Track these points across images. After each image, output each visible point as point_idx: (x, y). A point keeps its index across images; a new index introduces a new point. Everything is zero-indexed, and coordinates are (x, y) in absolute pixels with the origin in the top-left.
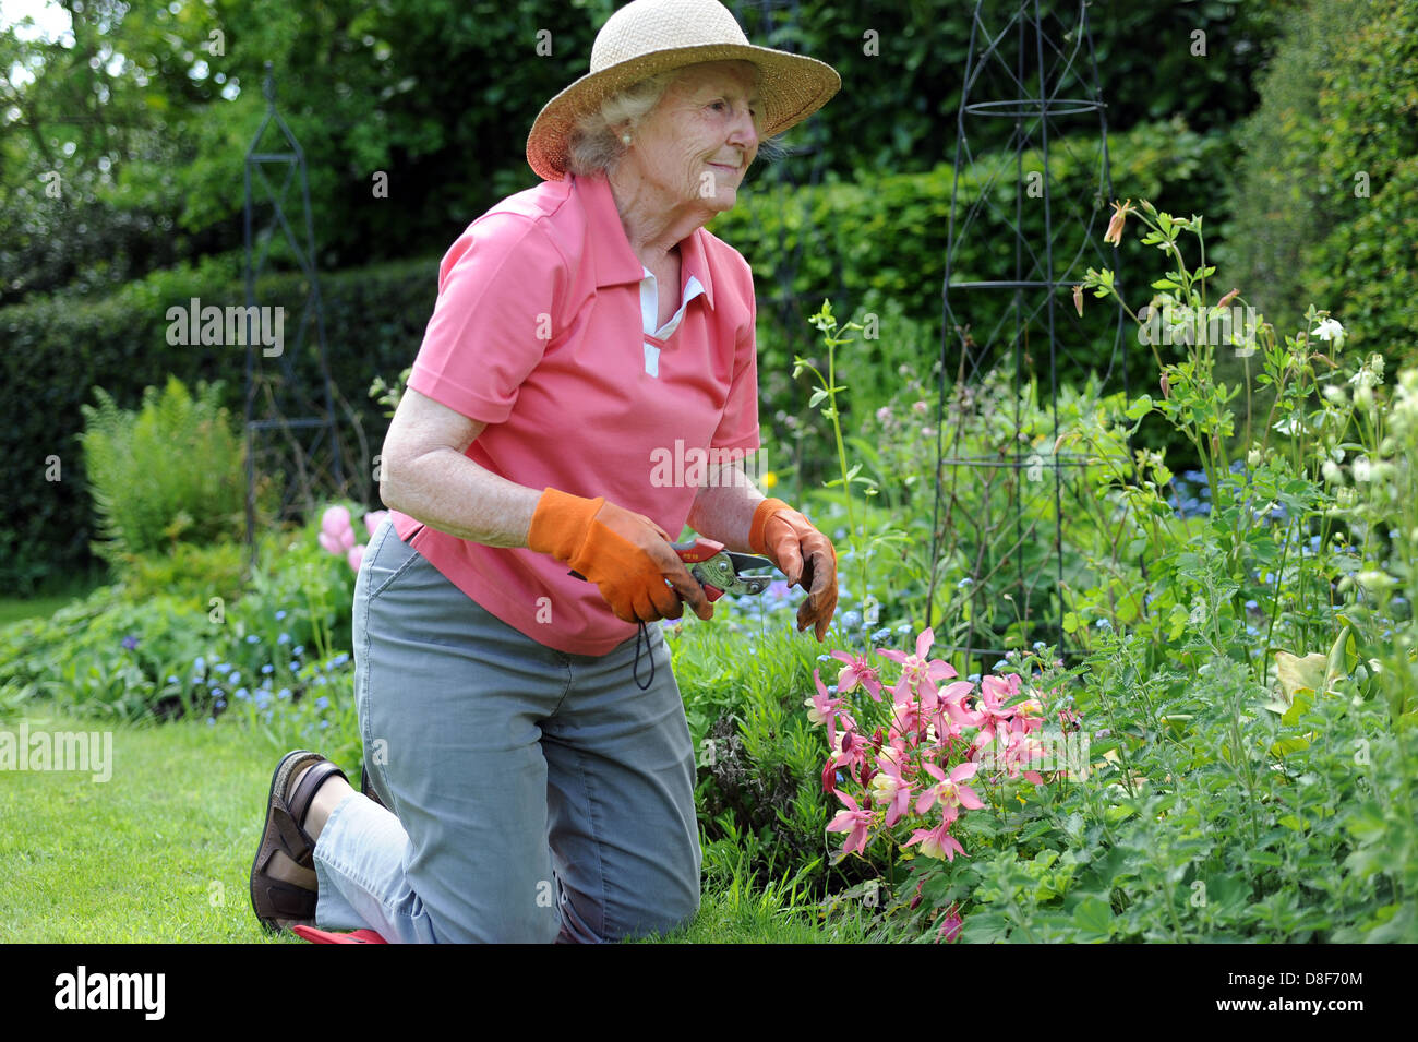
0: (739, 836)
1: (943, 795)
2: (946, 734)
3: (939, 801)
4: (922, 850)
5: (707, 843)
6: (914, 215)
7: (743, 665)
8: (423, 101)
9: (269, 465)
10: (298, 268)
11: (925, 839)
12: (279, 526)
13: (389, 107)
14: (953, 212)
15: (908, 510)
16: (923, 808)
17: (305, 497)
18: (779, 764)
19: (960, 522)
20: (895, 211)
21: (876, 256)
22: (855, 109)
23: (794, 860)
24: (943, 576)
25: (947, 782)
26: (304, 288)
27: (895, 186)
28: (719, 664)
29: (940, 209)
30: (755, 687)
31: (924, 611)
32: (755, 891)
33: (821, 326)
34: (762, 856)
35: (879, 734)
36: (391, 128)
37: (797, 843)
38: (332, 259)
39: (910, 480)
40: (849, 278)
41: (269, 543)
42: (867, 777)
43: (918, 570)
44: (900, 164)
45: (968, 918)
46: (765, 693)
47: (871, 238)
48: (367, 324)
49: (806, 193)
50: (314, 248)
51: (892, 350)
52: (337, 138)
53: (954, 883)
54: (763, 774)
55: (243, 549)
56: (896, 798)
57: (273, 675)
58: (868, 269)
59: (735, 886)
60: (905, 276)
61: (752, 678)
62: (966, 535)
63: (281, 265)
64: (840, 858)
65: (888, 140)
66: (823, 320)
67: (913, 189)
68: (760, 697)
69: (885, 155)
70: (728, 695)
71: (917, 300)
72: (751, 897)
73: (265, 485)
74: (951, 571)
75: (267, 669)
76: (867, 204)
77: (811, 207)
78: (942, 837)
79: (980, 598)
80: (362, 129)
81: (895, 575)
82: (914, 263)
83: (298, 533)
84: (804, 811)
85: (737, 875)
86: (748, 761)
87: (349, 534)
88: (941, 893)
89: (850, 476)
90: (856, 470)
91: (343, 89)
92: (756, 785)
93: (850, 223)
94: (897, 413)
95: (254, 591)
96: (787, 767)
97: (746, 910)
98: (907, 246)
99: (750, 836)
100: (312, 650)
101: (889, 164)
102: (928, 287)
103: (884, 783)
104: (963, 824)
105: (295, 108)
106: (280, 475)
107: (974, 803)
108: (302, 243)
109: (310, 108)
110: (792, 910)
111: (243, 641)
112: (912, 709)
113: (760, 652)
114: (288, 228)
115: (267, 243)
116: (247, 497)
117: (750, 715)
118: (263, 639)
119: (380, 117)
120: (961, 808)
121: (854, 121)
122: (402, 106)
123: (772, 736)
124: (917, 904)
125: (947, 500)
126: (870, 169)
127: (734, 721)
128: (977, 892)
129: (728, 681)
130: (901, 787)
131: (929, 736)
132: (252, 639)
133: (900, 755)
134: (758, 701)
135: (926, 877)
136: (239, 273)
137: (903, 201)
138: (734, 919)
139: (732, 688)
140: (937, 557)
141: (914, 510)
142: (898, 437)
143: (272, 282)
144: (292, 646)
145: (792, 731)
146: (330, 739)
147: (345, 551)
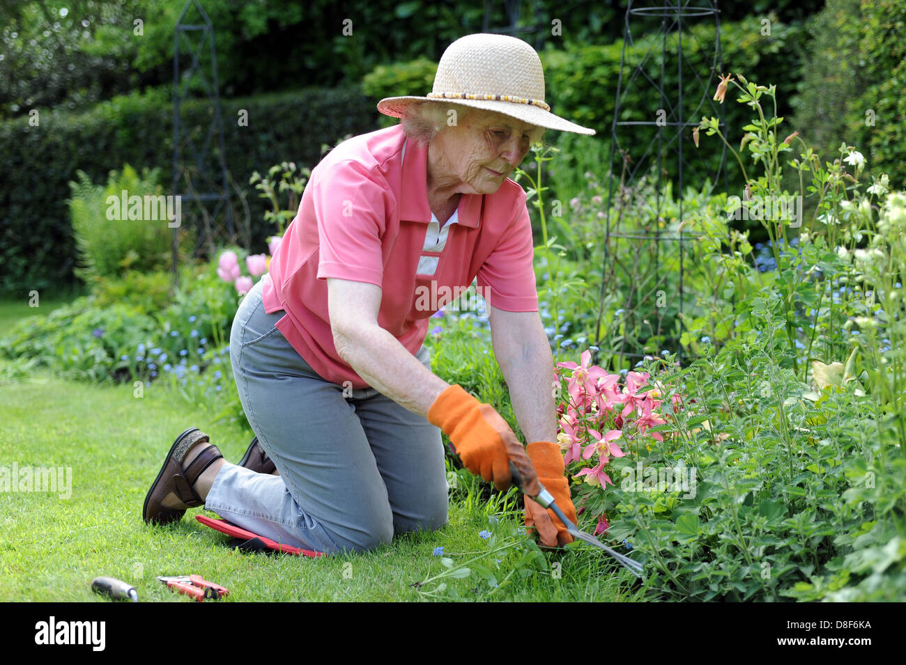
1: (600, 448)
2: (604, 408)
3: (598, 451)
4: (586, 479)
6: (601, 72)
7: (479, 360)
9: (187, 223)
10: (207, 96)
11: (589, 473)
12: (193, 261)
14: (625, 71)
15: (588, 264)
16: (588, 456)
17: (210, 244)
19: (620, 272)
20: (589, 69)
21: (576, 98)
24: (608, 307)
25: (603, 441)
26: (211, 110)
27: (590, 53)
28: (464, 359)
29: (617, 69)
30: (486, 374)
31: (595, 328)
32: (482, 501)
35: (562, 407)
36: (268, 7)
38: (230, 90)
39: (589, 245)
41: (186, 272)
43: (592, 302)
44: (594, 38)
45: (613, 521)
46: (492, 378)
47: (574, 86)
48: (251, 133)
50: (219, 82)
51: (583, 159)
52: (234, 13)
53: (604, 501)
55: (170, 276)
56: (571, 449)
57: (187, 356)
58: (571, 106)
59: (469, 498)
60: (594, 111)
61: (485, 369)
62: (623, 281)
63: (198, 94)
65: (586, 23)
67: (601, 55)
68: (489, 381)
69: (584, 32)
70: (469, 379)
71: (602, 127)
72: (479, 505)
73: (185, 236)
74: (613, 304)
75: (183, 353)
76: (571, 64)
78: (600, 472)
79: (631, 321)
80: (250, 8)
81: (578, 305)
82: (600, 102)
83: (205, 266)
85: (471, 491)
87: (236, 269)
88: (596, 506)
89: (549, 243)
90: (553, 239)
93: (560, 76)
94: (582, 202)
95: (176, 303)
97: (476, 513)
98: (596, 92)
100: (212, 342)
101: (586, 38)
102: (609, 119)
103: (564, 440)
104: (612, 464)
106: (194, 229)
107: (619, 454)
108: (210, 80)
110: (505, 513)
111: (169, 334)
112: (582, 392)
114: (201, 71)
115: (190, 80)
116: (173, 244)
117: (483, 391)
118: (181, 334)
120: (611, 455)
121: (565, 10)
124: (582, 512)
125: (612, 259)
126: (574, 41)
128: (618, 506)
129: (470, 370)
130: (575, 442)
131: (593, 409)
132: (174, 334)
133: (574, 420)
134: (487, 383)
135: (587, 496)
136: (170, 98)
137: (594, 63)
138: (468, 518)
139: (472, 375)
140: (604, 295)
141: (591, 264)
142: (583, 217)
143: (192, 105)
144: (200, 338)
145: (509, 403)
146: (222, 398)
147: (233, 280)
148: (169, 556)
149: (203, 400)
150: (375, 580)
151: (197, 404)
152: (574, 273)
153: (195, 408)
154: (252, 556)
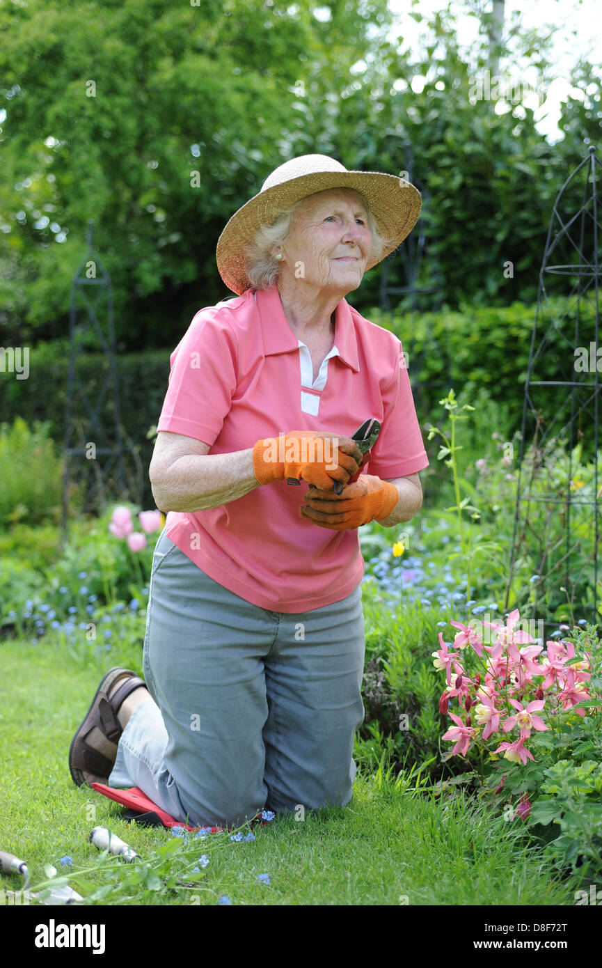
0: (381, 739)
1: (521, 721)
2: (523, 680)
3: (519, 724)
4: (506, 756)
5: (360, 742)
6: (497, 335)
7: (387, 625)
8: (185, 248)
9: (77, 477)
10: (102, 351)
11: (508, 749)
12: (83, 517)
13: (162, 251)
14: (523, 334)
15: (493, 527)
16: (508, 728)
17: (100, 498)
18: (409, 693)
19: (529, 536)
20: (485, 332)
21: (472, 360)
22: (462, 265)
23: (417, 756)
24: (518, 572)
25: (524, 712)
26: (106, 365)
27: (486, 315)
28: (372, 624)
29: (514, 331)
30: (395, 640)
31: (505, 594)
32: (392, 775)
33: (447, 407)
34: (396, 752)
35: (478, 677)
36: (163, 265)
37: (420, 745)
38: (122, 346)
39: (496, 508)
40: (455, 373)
41: (76, 527)
42: (470, 704)
43: (501, 568)
44: (490, 301)
45: (536, 803)
46: (402, 644)
47: (469, 348)
48: (142, 389)
49: (428, 317)
50: (112, 338)
51: (482, 421)
52: (129, 270)
53: (526, 779)
54: (399, 699)
55: (59, 531)
56: (490, 721)
57: (76, 614)
58: (466, 368)
59: (380, 772)
60: (490, 373)
61: (394, 636)
62: (533, 546)
63: (89, 349)
64: (448, 757)
65: (482, 285)
66: (449, 403)
67: (497, 318)
68: (399, 648)
69: (479, 295)
70: (377, 645)
71: (497, 389)
72: (389, 779)
73: (75, 490)
74: (524, 569)
75: (72, 610)
76: (468, 326)
77: (431, 326)
78: (520, 748)
79: (541, 587)
80: (145, 265)
81: (485, 569)
82: (496, 365)
83: (95, 522)
84: (425, 725)
85: (381, 765)
86: (389, 689)
87: (129, 526)
88: (517, 785)
89: (462, 505)
90: (466, 501)
91: (134, 239)
92: (394, 705)
93: (455, 338)
94: (489, 464)
95: (66, 559)
96: (415, 695)
97: (386, 788)
98: (493, 354)
99: (389, 739)
100: (103, 599)
101: (483, 300)
102: (505, 381)
103: (482, 711)
104: (533, 740)
105: (103, 250)
106: (83, 484)
107: (542, 727)
108: (105, 336)
109: (113, 249)
110: (417, 790)
111: (58, 592)
112: (501, 662)
113: (400, 618)
114: (97, 326)
115: (80, 335)
116: (63, 496)
117: (392, 659)
118: (70, 590)
119: (157, 258)
120: (533, 729)
121: (460, 272)
122: (172, 251)
123: (406, 674)
124: (499, 791)
125: (523, 523)
126: (470, 303)
127: (381, 662)
128: (543, 787)
129: (377, 636)
130: (494, 714)
131: (512, 681)
132: (64, 590)
133: (492, 692)
134: (397, 650)
135: (507, 774)
136: (62, 353)
137: (490, 325)
138: (378, 794)
139: (380, 641)
140: (513, 559)
141: (497, 527)
142: (489, 479)
143: (84, 360)
144: (89, 595)
145: (419, 671)
146: (113, 658)
147: (126, 536)
148: (62, 828)
149: (93, 660)
150: (282, 860)
151: (86, 663)
152: (480, 537)
153: (84, 667)
154: (150, 830)
